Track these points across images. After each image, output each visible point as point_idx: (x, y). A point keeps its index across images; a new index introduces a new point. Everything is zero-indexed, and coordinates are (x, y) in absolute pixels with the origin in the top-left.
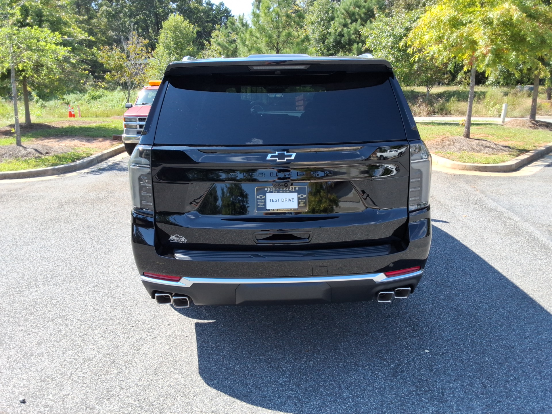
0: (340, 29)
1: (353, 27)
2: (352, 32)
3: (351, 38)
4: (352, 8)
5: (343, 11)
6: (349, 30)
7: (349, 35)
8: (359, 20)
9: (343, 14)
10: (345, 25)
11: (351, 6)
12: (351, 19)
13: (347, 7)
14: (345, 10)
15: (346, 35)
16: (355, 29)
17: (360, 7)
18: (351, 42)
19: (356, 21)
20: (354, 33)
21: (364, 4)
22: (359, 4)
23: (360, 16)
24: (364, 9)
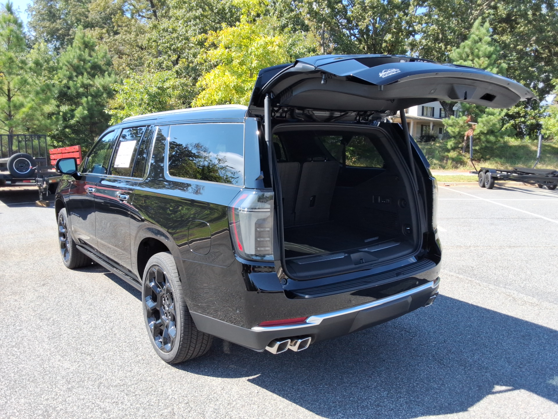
0: (65, 81)
1: (80, 80)
2: (79, 85)
3: (79, 91)
4: (75, 61)
5: (66, 63)
6: (75, 83)
7: (76, 89)
8: (85, 74)
9: (66, 65)
10: (70, 78)
11: (75, 59)
12: (77, 72)
13: (71, 60)
14: (68, 62)
15: (72, 88)
16: (82, 82)
17: (84, 61)
18: (79, 95)
19: (82, 74)
20: (81, 87)
21: (88, 58)
22: (83, 58)
23: (86, 70)
24: (89, 64)
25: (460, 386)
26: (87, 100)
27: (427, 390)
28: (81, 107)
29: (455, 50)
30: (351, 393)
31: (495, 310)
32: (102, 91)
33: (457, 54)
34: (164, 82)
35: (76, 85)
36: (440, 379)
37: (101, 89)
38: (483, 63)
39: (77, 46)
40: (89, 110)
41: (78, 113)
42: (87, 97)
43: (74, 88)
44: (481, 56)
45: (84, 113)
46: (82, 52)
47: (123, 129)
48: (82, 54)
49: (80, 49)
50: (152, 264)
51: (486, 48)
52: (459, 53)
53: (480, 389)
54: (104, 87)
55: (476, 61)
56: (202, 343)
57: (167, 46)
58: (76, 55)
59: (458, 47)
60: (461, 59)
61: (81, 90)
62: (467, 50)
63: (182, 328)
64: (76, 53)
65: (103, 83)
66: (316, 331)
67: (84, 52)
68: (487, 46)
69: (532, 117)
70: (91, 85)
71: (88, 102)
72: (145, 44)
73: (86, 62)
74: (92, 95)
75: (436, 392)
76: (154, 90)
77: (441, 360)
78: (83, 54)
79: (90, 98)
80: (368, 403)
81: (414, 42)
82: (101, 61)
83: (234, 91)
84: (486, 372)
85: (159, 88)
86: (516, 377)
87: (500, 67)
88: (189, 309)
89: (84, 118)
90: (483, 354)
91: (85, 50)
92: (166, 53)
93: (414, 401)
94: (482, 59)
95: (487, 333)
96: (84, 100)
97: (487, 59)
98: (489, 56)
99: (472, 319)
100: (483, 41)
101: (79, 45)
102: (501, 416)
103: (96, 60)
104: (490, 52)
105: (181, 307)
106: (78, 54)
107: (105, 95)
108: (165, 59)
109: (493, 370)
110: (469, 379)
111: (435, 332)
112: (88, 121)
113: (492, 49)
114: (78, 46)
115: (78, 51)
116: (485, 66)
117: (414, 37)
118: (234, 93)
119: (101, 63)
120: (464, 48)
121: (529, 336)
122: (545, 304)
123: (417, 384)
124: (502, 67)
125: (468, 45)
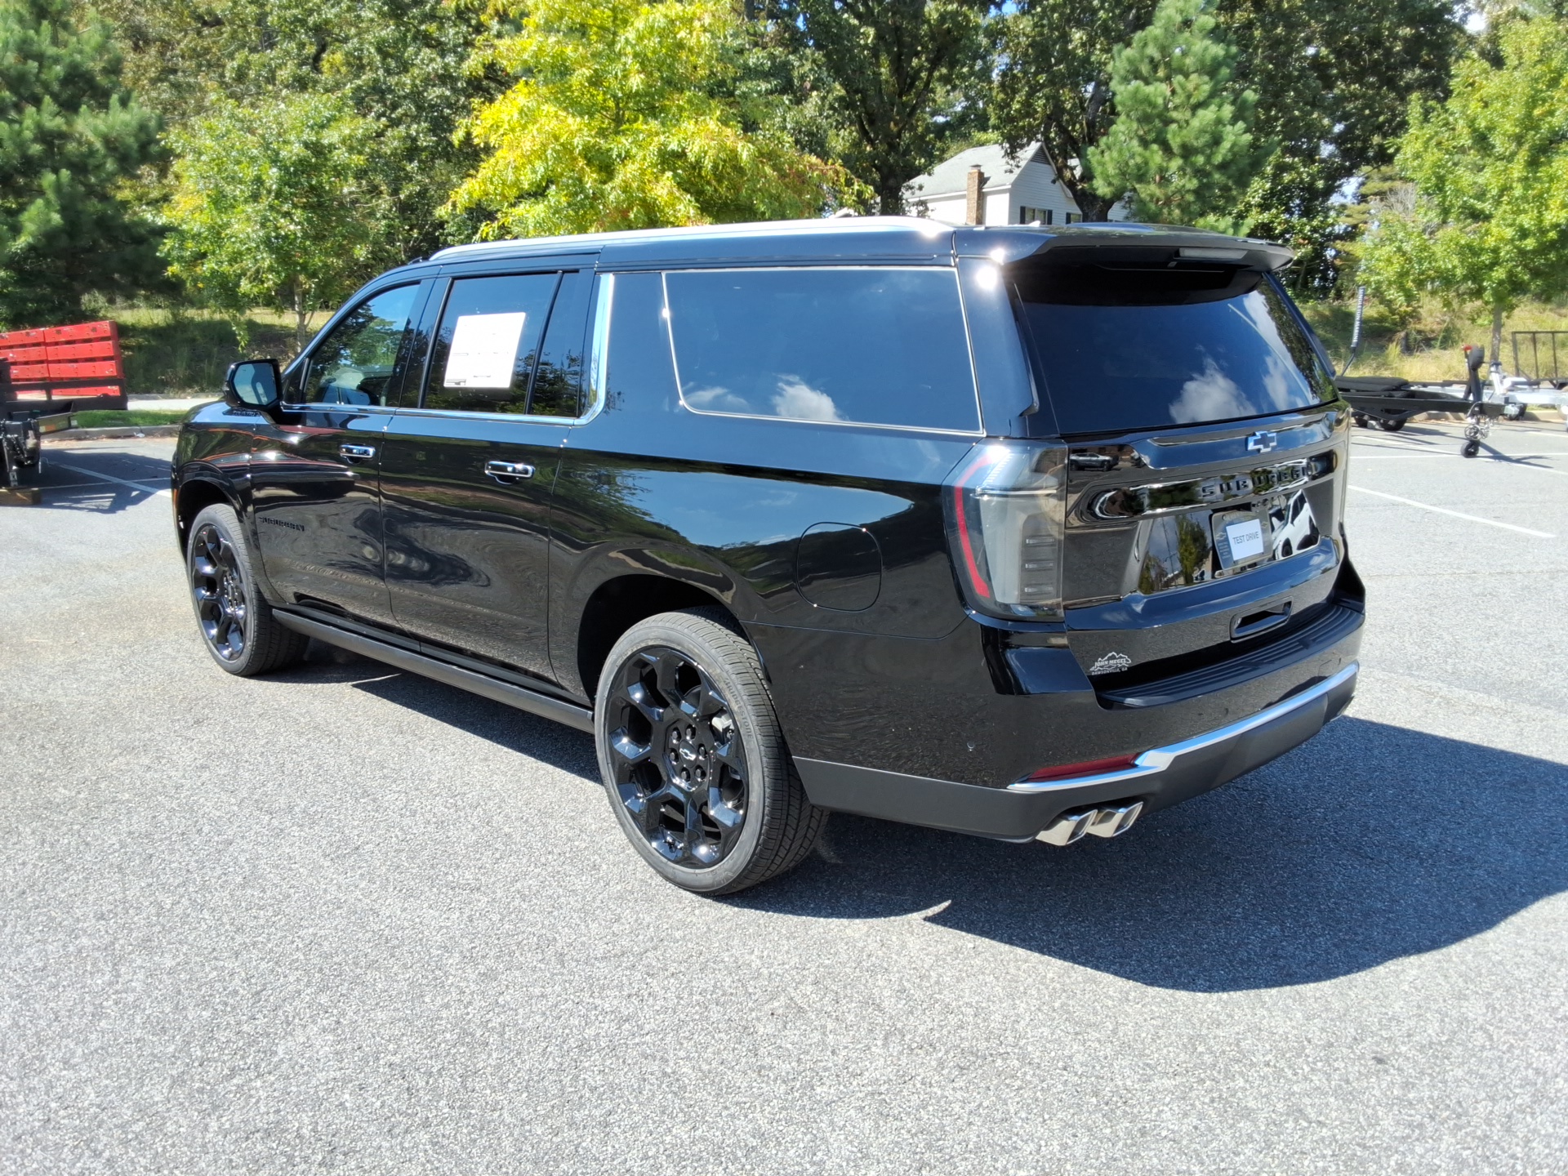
1: (29, 119)
2: (28, 134)
3: (30, 151)
4: (11, 60)
6: (16, 127)
7: (21, 145)
8: (47, 99)
11: (9, 54)
12: (17, 94)
15: (8, 145)
16: (39, 126)
17: (40, 57)
18: (31, 167)
19: (37, 101)
20: (35, 140)
21: (51, 51)
22: (35, 48)
23: (46, 86)
24: (58, 68)
25: (1434, 900)
26: (58, 179)
27: (1366, 915)
28: (40, 202)
29: (1120, 52)
30: (1196, 933)
31: (1418, 729)
32: (102, 151)
33: (1125, 61)
34: (322, 127)
35: (19, 133)
36: (1381, 889)
37: (98, 145)
38: (1195, 89)
39: (11, 11)
40: (63, 211)
41: (31, 220)
42: (56, 171)
43: (14, 143)
44: (1191, 69)
45: (49, 221)
46: (32, 32)
47: (455, 278)
48: (32, 39)
49: (21, 20)
50: (643, 645)
51: (1206, 49)
52: (1130, 61)
53: (1480, 905)
54: (107, 141)
55: (1179, 83)
56: (805, 836)
57: (295, 16)
58: (11, 40)
59: (1128, 44)
60: (1136, 78)
61: (36, 149)
62: (1152, 51)
63: (767, 800)
64: (12, 31)
65: (102, 128)
66: (1156, 787)
67: (37, 32)
68: (1208, 42)
69: (1304, 239)
70: (63, 136)
71: (58, 188)
72: (223, 11)
73: (46, 63)
74: (71, 166)
75: (1389, 918)
76: (294, 150)
77: (1360, 848)
78: (36, 38)
79: (65, 173)
80: (1249, 954)
81: (998, 23)
82: (94, 60)
83: (581, 163)
84: (1473, 869)
85: (306, 145)
86: (1543, 873)
87: (1239, 101)
88: (792, 751)
89: (50, 236)
90: (1445, 829)
91: (40, 24)
92: (291, 36)
93: (1352, 941)
94: (1194, 77)
95: (1428, 782)
96: (48, 179)
97: (1206, 78)
98: (1211, 70)
99: (1376, 752)
100: (1195, 27)
101: (18, 7)
102: (1559, 957)
103: (78, 57)
104: (1215, 59)
105: (762, 748)
106: (16, 38)
107: (110, 165)
108: (288, 53)
109: (1486, 862)
110: (1443, 884)
111: (1306, 787)
112: (64, 242)
113: (1218, 50)
114: (16, 11)
115: (17, 27)
116: (1201, 99)
117: (1000, 9)
118: (582, 168)
119: (96, 66)
120: (1145, 45)
121: (1526, 782)
122: (1524, 710)
123: (1335, 903)
124: (1245, 102)
125: (1156, 39)
